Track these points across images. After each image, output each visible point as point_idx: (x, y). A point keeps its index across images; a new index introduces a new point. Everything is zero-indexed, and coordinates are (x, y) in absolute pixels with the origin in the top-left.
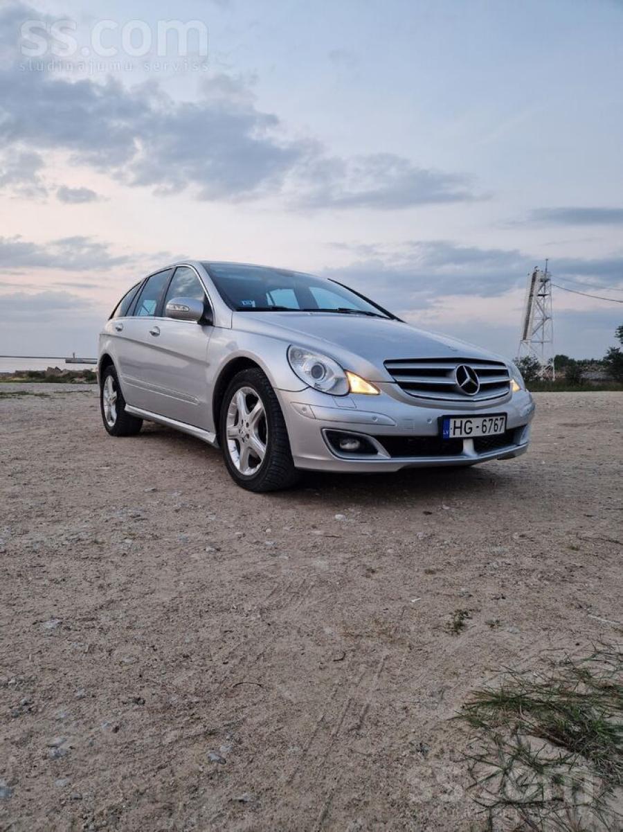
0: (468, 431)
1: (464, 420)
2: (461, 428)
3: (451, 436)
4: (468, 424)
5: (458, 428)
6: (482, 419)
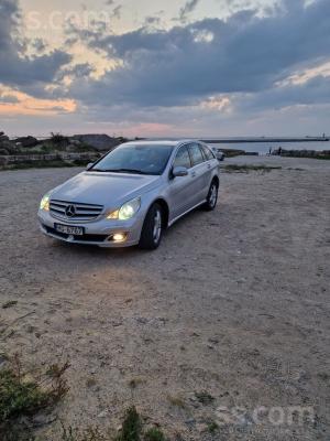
0: (63, 230)
1: (61, 226)
3: (58, 230)
6: (68, 227)
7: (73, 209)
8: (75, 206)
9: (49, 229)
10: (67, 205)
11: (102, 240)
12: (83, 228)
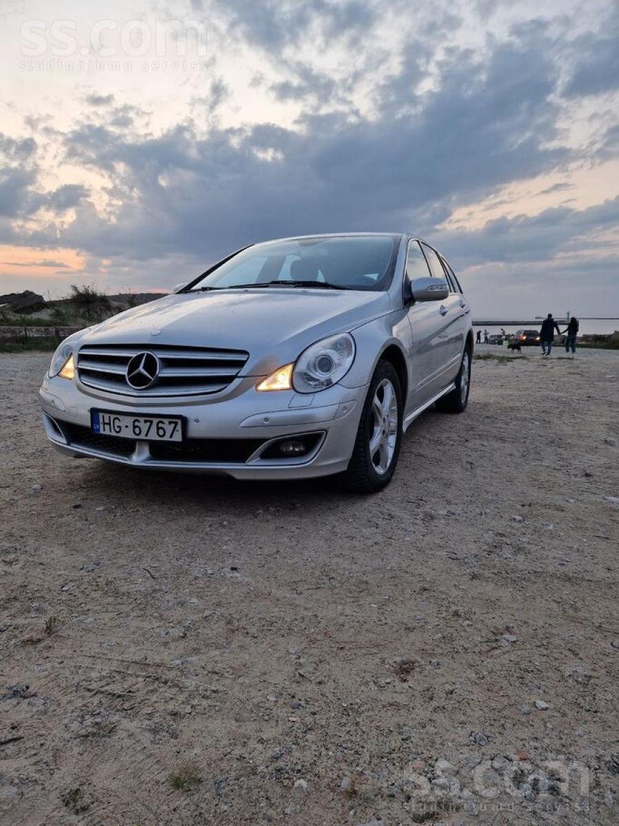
0: (118, 430)
1: (113, 417)
2: (109, 424)
3: (102, 432)
4: (116, 421)
5: (107, 424)
6: (133, 418)
7: (151, 365)
8: (158, 355)
9: (73, 432)
10: (133, 354)
11: (242, 458)
12: (184, 420)
